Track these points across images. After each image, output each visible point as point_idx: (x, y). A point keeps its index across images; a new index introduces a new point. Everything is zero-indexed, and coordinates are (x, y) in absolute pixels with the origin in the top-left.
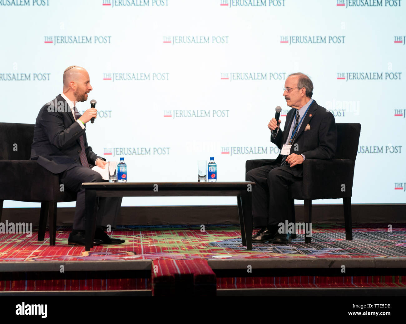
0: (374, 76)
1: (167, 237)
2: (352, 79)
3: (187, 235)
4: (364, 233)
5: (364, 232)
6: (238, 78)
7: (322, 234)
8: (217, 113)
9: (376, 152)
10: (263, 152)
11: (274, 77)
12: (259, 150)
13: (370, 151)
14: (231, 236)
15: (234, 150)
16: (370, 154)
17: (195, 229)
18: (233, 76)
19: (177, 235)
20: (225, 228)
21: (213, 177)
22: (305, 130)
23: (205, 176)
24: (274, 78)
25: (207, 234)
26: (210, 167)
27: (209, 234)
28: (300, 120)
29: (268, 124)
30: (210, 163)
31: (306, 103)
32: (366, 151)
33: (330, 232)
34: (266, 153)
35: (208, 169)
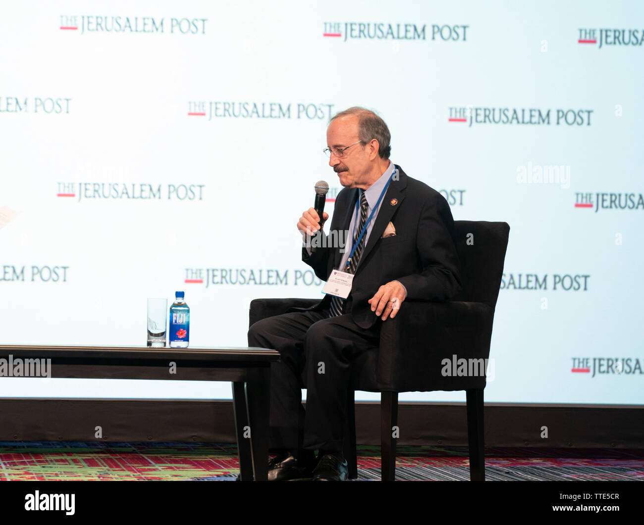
0: (531, 116)
1: (62, 470)
2: (481, 122)
3: (105, 464)
4: (506, 470)
5: (504, 466)
6: (227, 113)
7: (410, 469)
8: (177, 191)
9: (532, 288)
10: (279, 282)
11: (307, 114)
12: (269, 277)
13: (517, 285)
14: (208, 470)
15: (214, 276)
16: (518, 291)
17: (121, 453)
18: (216, 108)
19: (84, 464)
20: (187, 451)
21: (181, 337)
22: (384, 236)
23: (163, 334)
24: (308, 116)
25: (151, 463)
26: (174, 314)
27: (156, 463)
28: (369, 213)
29: (298, 221)
30: (174, 305)
31: (382, 175)
32: (510, 284)
33: (428, 465)
34: (286, 284)
35: (171, 318)
